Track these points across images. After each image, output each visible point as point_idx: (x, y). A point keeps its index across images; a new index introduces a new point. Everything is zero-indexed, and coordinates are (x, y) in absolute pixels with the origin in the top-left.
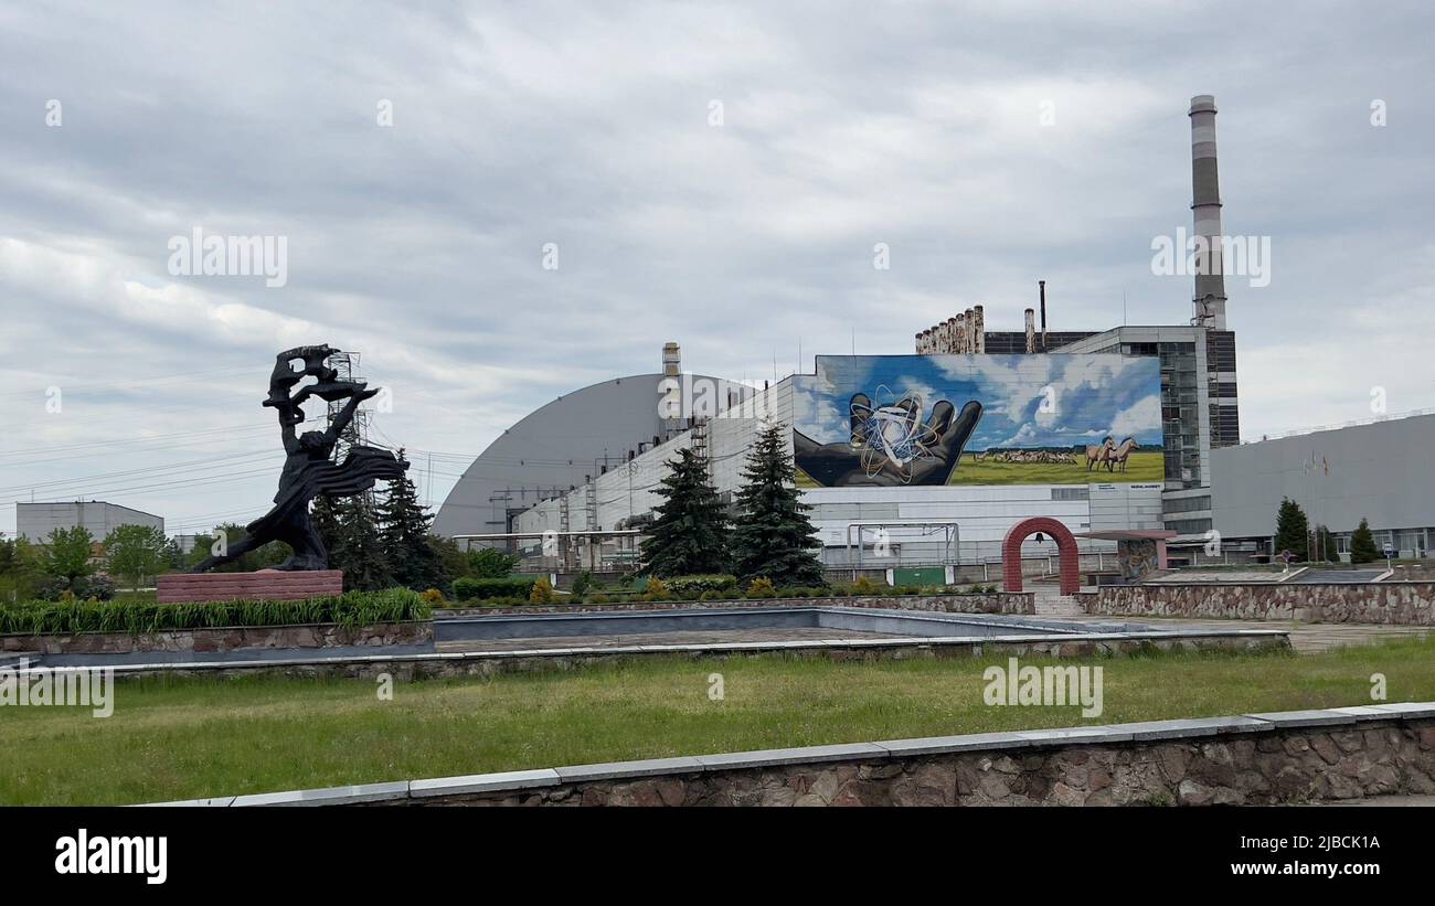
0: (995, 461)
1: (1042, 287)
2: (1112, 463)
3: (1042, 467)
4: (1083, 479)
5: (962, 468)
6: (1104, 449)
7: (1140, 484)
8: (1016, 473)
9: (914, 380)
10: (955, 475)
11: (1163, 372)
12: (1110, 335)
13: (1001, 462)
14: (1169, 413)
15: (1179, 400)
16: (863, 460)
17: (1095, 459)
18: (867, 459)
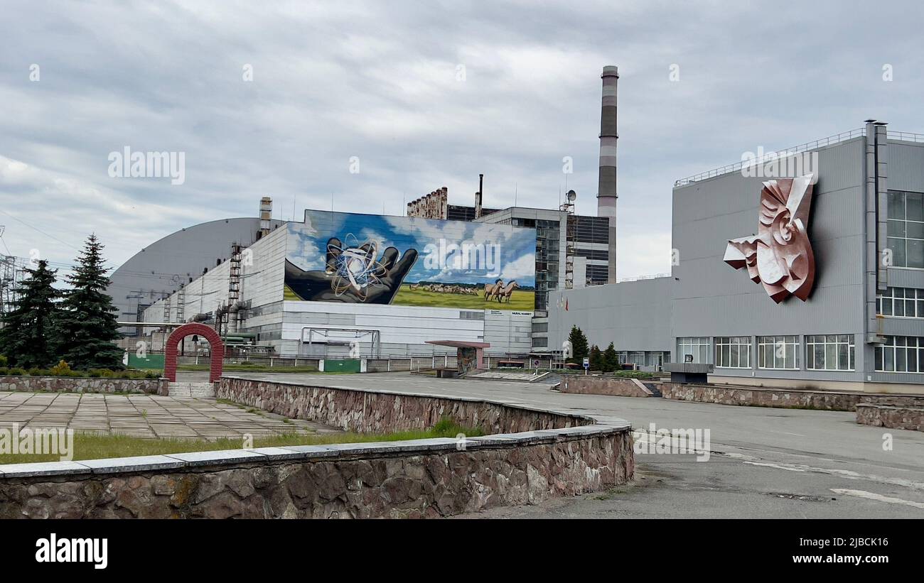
0: (424, 290)
1: (481, 178)
2: (500, 296)
3: (455, 297)
4: (481, 307)
5: (402, 294)
6: (497, 287)
7: (518, 312)
8: (437, 299)
9: (372, 231)
10: (396, 298)
11: (538, 239)
12: (506, 212)
13: (428, 291)
14: (540, 266)
15: (547, 258)
16: (333, 283)
17: (490, 293)
18: (336, 283)
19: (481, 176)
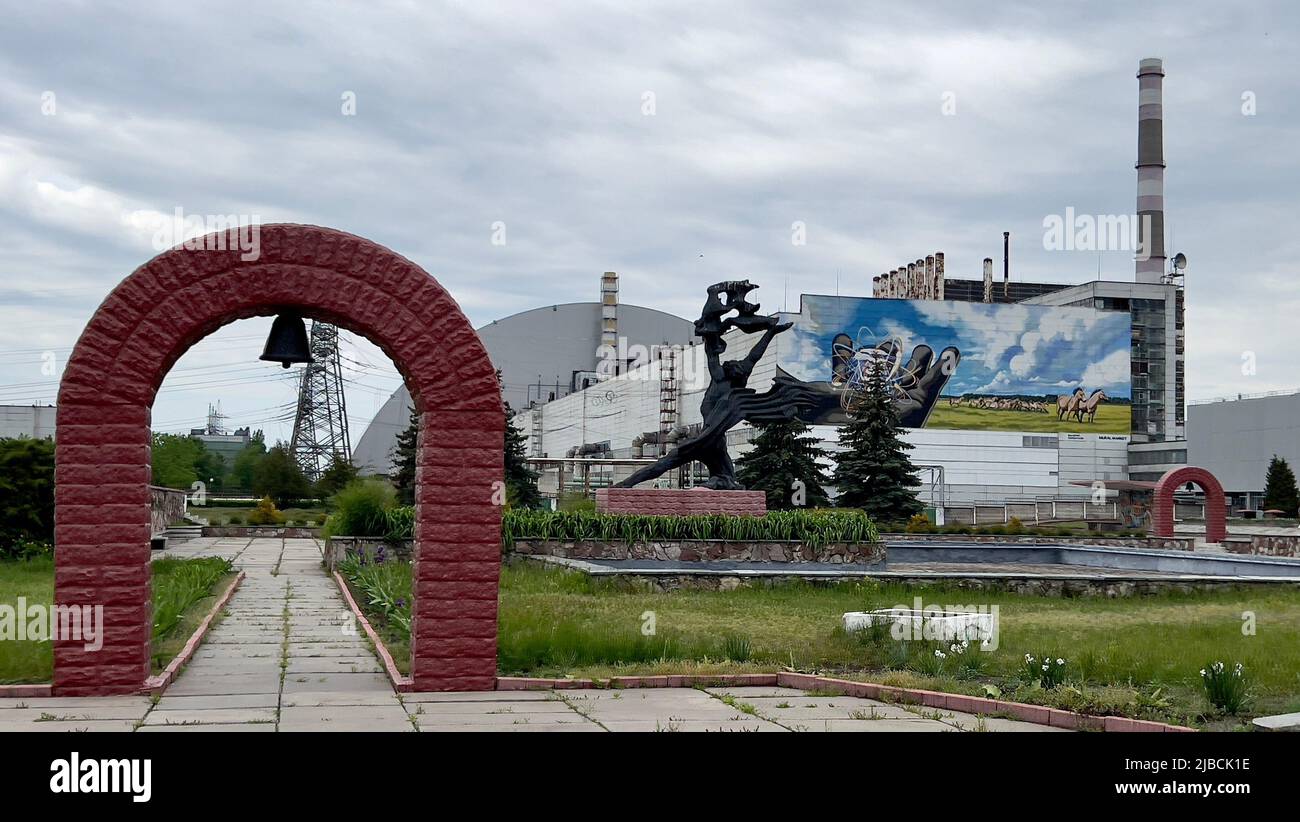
0: (970, 406)
1: (1007, 238)
2: (1082, 414)
3: (1015, 414)
4: (1053, 429)
5: (938, 412)
6: (1075, 400)
7: (1107, 436)
8: (989, 419)
10: (931, 418)
11: (1133, 328)
12: (1084, 289)
13: (976, 407)
14: (1138, 367)
15: (1148, 355)
16: (843, 399)
17: (1065, 409)
18: (847, 399)
19: (1007, 234)
